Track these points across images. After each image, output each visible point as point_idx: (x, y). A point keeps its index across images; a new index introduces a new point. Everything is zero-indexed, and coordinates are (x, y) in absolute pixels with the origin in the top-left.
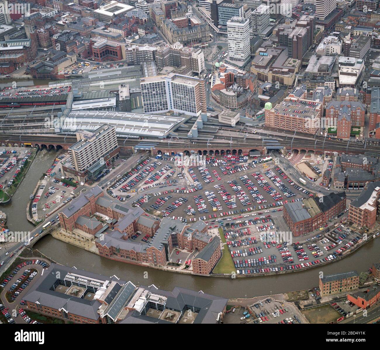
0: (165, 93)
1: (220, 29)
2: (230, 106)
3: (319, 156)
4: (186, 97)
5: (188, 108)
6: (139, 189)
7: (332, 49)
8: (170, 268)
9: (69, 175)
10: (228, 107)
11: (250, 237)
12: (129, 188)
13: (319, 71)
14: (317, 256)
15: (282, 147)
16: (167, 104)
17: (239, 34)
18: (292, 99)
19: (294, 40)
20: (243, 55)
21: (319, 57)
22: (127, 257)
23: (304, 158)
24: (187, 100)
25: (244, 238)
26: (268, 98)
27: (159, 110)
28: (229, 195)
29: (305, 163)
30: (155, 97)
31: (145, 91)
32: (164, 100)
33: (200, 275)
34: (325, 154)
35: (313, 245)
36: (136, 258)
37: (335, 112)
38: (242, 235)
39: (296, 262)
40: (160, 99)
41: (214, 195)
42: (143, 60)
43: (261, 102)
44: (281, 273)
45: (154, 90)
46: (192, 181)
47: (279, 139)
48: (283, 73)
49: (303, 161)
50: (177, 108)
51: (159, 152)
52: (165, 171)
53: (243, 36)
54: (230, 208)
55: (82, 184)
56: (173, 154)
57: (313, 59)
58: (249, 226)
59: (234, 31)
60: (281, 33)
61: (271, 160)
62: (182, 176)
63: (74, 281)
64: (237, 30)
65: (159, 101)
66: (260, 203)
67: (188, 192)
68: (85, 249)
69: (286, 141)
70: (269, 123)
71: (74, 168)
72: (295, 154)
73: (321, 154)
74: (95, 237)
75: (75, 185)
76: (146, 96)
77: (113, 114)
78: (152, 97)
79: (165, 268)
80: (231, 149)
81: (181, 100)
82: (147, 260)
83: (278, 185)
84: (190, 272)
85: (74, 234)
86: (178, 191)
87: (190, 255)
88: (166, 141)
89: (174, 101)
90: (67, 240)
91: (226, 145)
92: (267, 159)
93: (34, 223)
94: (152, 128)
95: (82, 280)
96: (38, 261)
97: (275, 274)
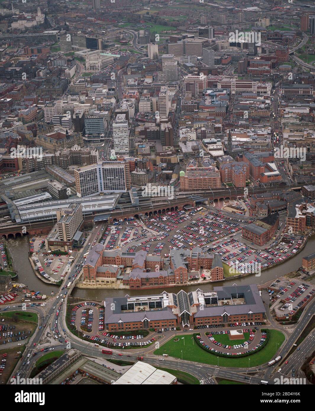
0: (97, 178)
1: (88, 137)
2: (142, 183)
3: (234, 201)
4: (116, 178)
5: (118, 187)
6: (121, 246)
7: (190, 137)
8: (192, 283)
9: (54, 249)
10: (141, 184)
11: (231, 253)
12: (112, 246)
13: (193, 150)
14: (286, 252)
15: (207, 199)
16: (98, 188)
17: (124, 132)
18: (192, 168)
19: (166, 131)
20: (127, 149)
21: (185, 143)
22: (155, 284)
23: (224, 203)
24: (117, 180)
25: (227, 254)
26: (171, 172)
27: (92, 193)
28: (192, 234)
29: (228, 206)
30: (89, 183)
31: (82, 178)
32: (96, 184)
33: (218, 280)
34: (238, 198)
35: (277, 247)
36: (163, 282)
37: (228, 171)
38: (224, 253)
39: (275, 259)
40: (93, 184)
41: (182, 236)
42: (43, 166)
43: (167, 176)
44: (270, 267)
45: (88, 177)
46: (157, 233)
47: (199, 195)
48: (169, 155)
49: (225, 206)
50: (107, 189)
51: (115, 220)
52: (130, 231)
53: (127, 133)
54: (201, 241)
55: (71, 251)
56: (125, 219)
57: (181, 145)
58: (224, 248)
59: (119, 130)
60: (148, 130)
61: (202, 208)
62: (146, 231)
63: (136, 302)
64: (121, 129)
65: (92, 185)
66: (220, 234)
67: (161, 239)
68: (115, 288)
69: (205, 195)
70: (184, 187)
71: (61, 240)
72: (216, 203)
73: (235, 199)
74: (118, 279)
75: (66, 253)
76: (83, 182)
77: (57, 202)
78: (87, 183)
79: (189, 283)
80: (170, 207)
81: (111, 182)
82: (172, 281)
83: (222, 221)
84: (209, 281)
85: (98, 281)
86: (153, 240)
87: (199, 272)
88: (115, 212)
89: (104, 183)
90: (95, 287)
91: (164, 206)
92: (198, 209)
93: (55, 283)
94: (99, 204)
95: (143, 299)
96: (86, 303)
97: (267, 268)
